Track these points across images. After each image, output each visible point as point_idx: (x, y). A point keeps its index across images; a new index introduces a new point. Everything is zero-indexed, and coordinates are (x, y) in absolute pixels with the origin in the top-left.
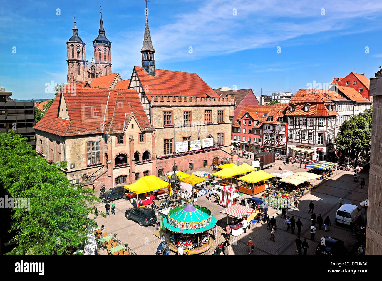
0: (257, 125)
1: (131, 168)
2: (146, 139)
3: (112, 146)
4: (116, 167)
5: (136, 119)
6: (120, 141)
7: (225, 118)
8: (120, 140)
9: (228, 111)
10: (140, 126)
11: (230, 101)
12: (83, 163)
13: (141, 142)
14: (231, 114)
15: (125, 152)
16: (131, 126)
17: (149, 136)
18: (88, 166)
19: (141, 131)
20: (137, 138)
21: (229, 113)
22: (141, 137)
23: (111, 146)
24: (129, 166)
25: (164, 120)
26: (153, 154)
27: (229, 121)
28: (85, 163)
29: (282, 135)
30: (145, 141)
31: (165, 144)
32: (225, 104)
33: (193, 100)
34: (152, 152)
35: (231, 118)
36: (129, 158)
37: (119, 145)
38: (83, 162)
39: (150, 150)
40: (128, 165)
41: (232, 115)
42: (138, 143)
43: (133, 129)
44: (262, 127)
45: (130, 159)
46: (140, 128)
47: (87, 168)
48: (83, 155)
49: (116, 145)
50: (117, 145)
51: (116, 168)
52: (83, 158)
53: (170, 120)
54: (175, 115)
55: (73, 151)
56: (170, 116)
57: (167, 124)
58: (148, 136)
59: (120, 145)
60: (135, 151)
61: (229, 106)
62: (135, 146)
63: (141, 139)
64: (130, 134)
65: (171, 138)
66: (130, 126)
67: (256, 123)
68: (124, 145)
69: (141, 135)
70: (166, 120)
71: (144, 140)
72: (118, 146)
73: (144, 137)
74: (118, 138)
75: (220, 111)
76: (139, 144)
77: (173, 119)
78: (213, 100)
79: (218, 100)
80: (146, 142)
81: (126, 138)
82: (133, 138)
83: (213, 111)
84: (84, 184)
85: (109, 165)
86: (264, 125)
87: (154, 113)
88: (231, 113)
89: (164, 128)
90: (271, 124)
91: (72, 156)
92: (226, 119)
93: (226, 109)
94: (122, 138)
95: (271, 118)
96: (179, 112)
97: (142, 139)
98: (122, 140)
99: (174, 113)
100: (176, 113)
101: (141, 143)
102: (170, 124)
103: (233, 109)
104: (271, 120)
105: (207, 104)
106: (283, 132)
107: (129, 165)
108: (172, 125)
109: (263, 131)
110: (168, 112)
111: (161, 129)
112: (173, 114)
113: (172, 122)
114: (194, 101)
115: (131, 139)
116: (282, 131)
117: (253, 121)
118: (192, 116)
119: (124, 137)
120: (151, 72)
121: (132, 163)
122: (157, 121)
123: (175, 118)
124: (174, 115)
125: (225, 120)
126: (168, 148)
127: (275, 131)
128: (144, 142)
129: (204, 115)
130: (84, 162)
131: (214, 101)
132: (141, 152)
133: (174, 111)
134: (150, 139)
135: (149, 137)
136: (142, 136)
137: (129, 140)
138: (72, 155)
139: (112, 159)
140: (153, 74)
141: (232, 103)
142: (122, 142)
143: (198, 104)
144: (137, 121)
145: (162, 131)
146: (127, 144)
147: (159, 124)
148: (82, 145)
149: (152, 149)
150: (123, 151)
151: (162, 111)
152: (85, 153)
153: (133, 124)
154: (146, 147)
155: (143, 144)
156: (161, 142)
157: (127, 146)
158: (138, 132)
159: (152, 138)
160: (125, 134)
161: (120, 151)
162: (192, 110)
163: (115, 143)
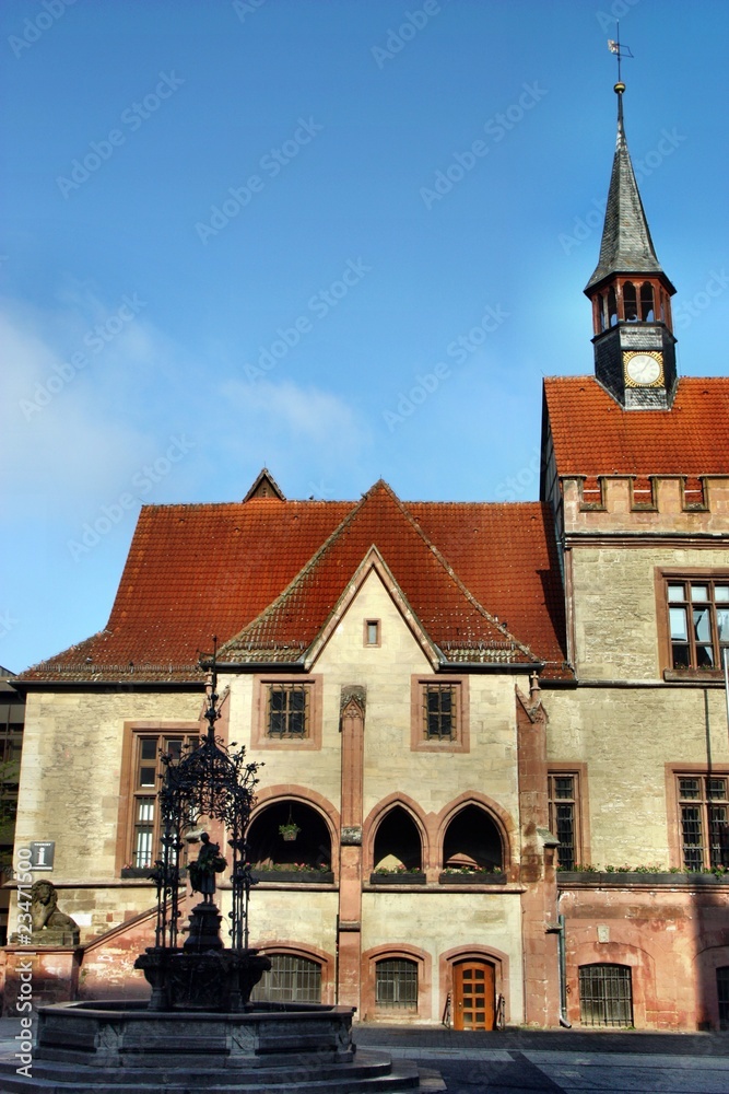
2: (473, 726)
5: (394, 590)
8: (288, 712)
10: (418, 631)
12: (100, 852)
13: (435, 742)
15: (316, 794)
17: (493, 703)
18: (125, 874)
19: (431, 664)
20: (400, 710)
22: (434, 707)
24: (334, 890)
26: (527, 833)
28: (113, 850)
30: (465, 734)
34: (516, 817)
36: (339, 832)
37: (277, 741)
38: (101, 843)
40: (329, 879)
42: (407, 743)
43: (372, 650)
46: (424, 643)
47: (120, 881)
48: (105, 805)
49: (255, 740)
50: (264, 741)
52: (107, 818)
55: (55, 772)
57: (702, 661)
58: (483, 703)
59: (286, 741)
62: (381, 761)
63: (432, 719)
64: (351, 681)
66: (350, 629)
68: (308, 748)
69: (431, 694)
71: (457, 732)
72: (268, 747)
73: (456, 709)
74: (276, 703)
80: (473, 743)
81: (327, 705)
82: (355, 702)
87: (585, 587)
89: (673, 687)
91: (47, 800)
94: (299, 701)
97: (438, 724)
98: (303, 717)
101: (433, 749)
107: (337, 884)
111: (636, 693)
115: (347, 706)
119: (309, 698)
121: (341, 864)
122: (609, 641)
128: (456, 744)
130: (107, 844)
132: (433, 806)
135: (493, 714)
136: (446, 706)
137: (337, 709)
138: (47, 791)
140: (652, 395)
142: (296, 725)
144: (399, 600)
145: (658, 707)
146: (331, 739)
147: (627, 662)
148: (105, 744)
149: (517, 799)
150: (300, 784)
151: (651, 573)
152: (118, 794)
153: (372, 617)
154: (473, 778)
155: (450, 755)
156: (650, 789)
157: (323, 751)
158: (413, 675)
159: (518, 722)
160: (321, 675)
161: (280, 781)
163: (249, 724)
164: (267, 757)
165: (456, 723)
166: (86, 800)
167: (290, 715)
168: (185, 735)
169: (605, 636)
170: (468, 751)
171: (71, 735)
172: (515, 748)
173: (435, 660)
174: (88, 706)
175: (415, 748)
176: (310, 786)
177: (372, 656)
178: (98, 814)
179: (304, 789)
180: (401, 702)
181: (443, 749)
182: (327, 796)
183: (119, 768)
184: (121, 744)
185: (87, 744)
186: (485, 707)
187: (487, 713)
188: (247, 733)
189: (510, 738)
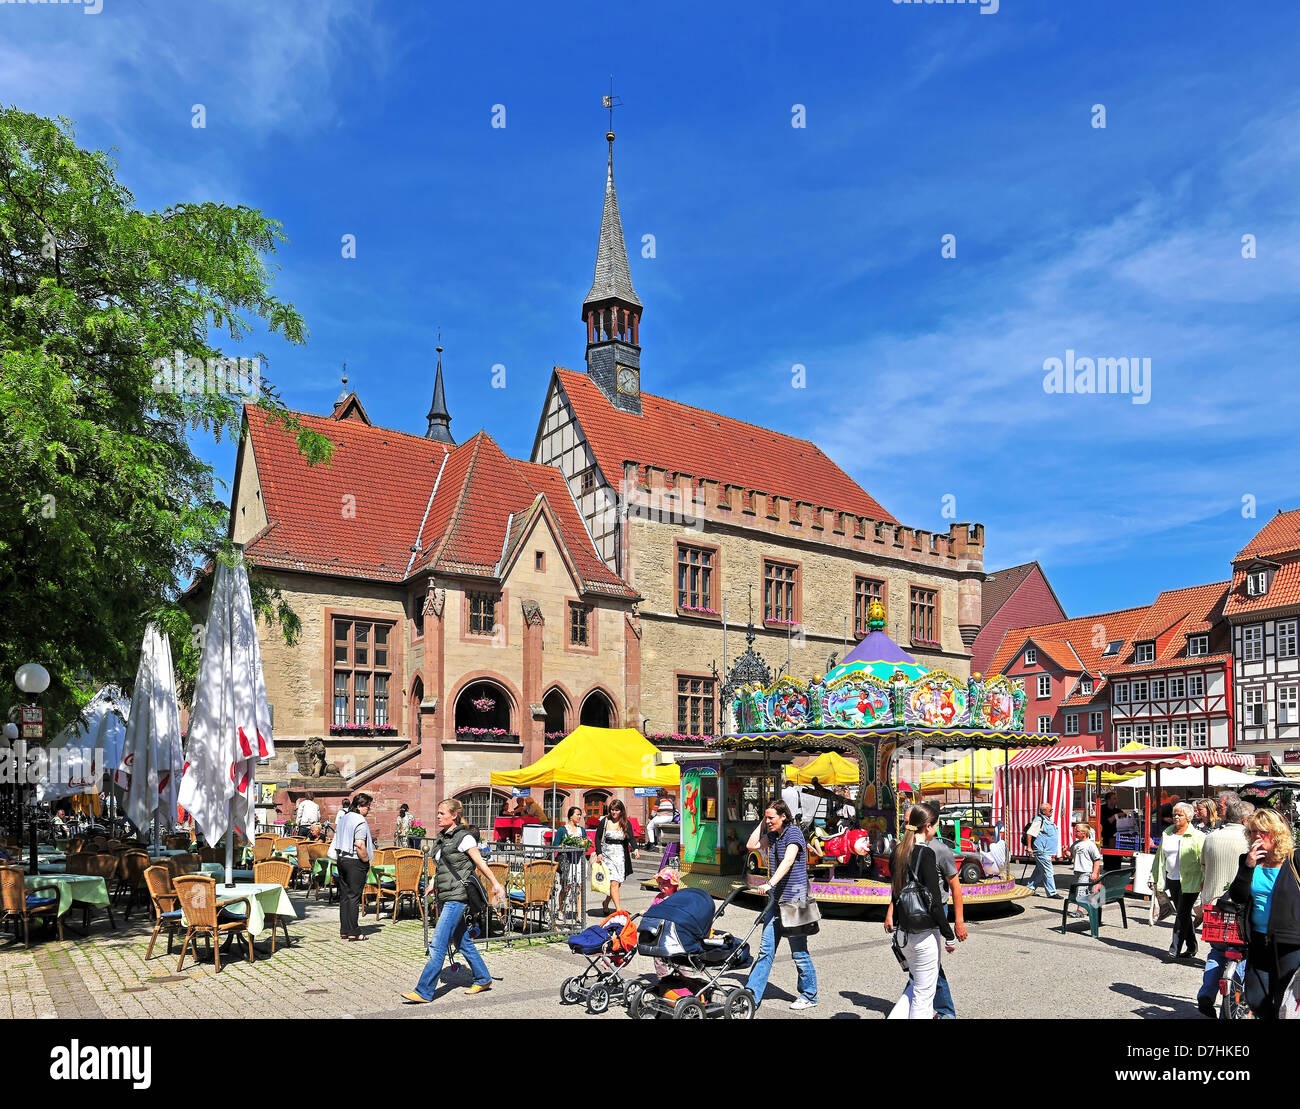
0: (1078, 691)
1: (528, 760)
2: (601, 637)
3: (446, 635)
4: (460, 737)
6: (482, 619)
7: (943, 628)
8: (483, 615)
9: (956, 600)
10: (572, 565)
11: (962, 556)
12: (311, 714)
13: (576, 647)
14: (967, 612)
15: (503, 678)
16: (534, 556)
17: (612, 622)
18: (331, 732)
19: (578, 590)
20: (557, 622)
21: (960, 608)
22: (575, 621)
23: (441, 631)
24: (520, 750)
25: (681, 586)
26: (631, 711)
27: (959, 648)
28: (321, 713)
29: (1209, 717)
30: (595, 644)
31: (682, 699)
32: (943, 563)
33: (806, 515)
34: (623, 701)
35: (968, 633)
36: (521, 707)
37: (475, 636)
39: (617, 690)
40: (516, 739)
41: (974, 618)
42: (562, 646)
43: (540, 574)
44: (1104, 697)
45: (526, 711)
46: (575, 574)
47: (329, 738)
49: (462, 634)
50: (468, 636)
51: (460, 743)
52: (315, 687)
53: (704, 590)
54: (725, 570)
56: (707, 571)
57: (693, 604)
58: (607, 622)
59: (482, 637)
60: (547, 682)
61: (960, 576)
62: (547, 658)
63: (575, 630)
64: (527, 597)
65: (709, 673)
66: (527, 558)
67: (1071, 683)
69: (575, 613)
70: (687, 587)
71: (590, 640)
72: (471, 640)
73: (589, 626)
74: (475, 607)
75: (922, 596)
76: (566, 650)
77: (718, 586)
78: (892, 533)
79: (911, 540)
80: (600, 650)
81: (510, 609)
82: (538, 613)
83: (891, 587)
84: (304, 783)
85: (427, 719)
86: (1113, 684)
87: (637, 544)
88: (968, 606)
89: (681, 620)
90: (1147, 674)
92: (946, 633)
93: (947, 587)
94: (490, 609)
95: (1149, 649)
96: (742, 559)
97: (579, 634)
98: (492, 619)
99: (723, 561)
100: (733, 564)
101: (577, 652)
102: (704, 605)
103: (979, 589)
104: (1149, 657)
105: (867, 547)
106: (1211, 702)
107: (521, 744)
108: (714, 615)
109: (1108, 713)
110: (696, 550)
111: (663, 623)
112: (717, 563)
113: (712, 602)
114: (812, 523)
115: (533, 616)
116: (1207, 698)
117: (1060, 674)
118: (799, 591)
119: (497, 606)
120: (625, 395)
121: (530, 729)
123: (725, 586)
124: (723, 570)
125: (942, 636)
126: (694, 719)
127: (1168, 702)
128: (589, 649)
129: (852, 598)
130: (317, 708)
131: (894, 542)
132: (576, 693)
133: (723, 552)
134: (618, 639)
135: (612, 630)
136: (583, 621)
137: (521, 620)
139: (441, 696)
140: (631, 402)
141: (975, 562)
142: (489, 625)
143: (827, 538)
144: (560, 540)
145: (671, 632)
147: (657, 599)
148: (310, 625)
149: (623, 688)
150: (494, 670)
151: (672, 541)
152: (323, 668)
153: (540, 549)
154: (600, 673)
155: (585, 656)
156: (665, 686)
157: (509, 648)
158: (566, 597)
159: (626, 637)
160: (507, 589)
161: (481, 667)
162: (801, 563)
163: (459, 620)
164: (471, 649)
165: (589, 634)
166: (297, 672)
167: (485, 618)
169: (646, 580)
170: (596, 654)
172: (623, 655)
173: (581, 588)
176: (501, 672)
177: (538, 578)
180: (558, 616)
181: (584, 652)
182: (513, 679)
183: (322, 645)
184: (323, 625)
186: (607, 624)
187: (608, 629)
188: (458, 629)
189: (621, 646)
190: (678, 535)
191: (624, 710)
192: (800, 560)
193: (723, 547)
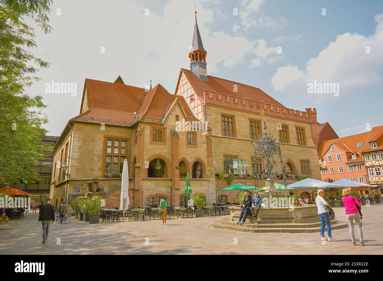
0: (351, 158)
1: (174, 184)
2: (198, 143)
3: (145, 142)
4: (149, 176)
5: (182, 109)
7: (307, 139)
9: (310, 131)
11: (310, 118)
12: (97, 170)
13: (189, 146)
14: (314, 134)
15: (165, 156)
16: (175, 117)
17: (202, 137)
18: (104, 176)
21: (312, 133)
23: (143, 141)
25: (223, 127)
26: (210, 167)
27: (313, 145)
28: (101, 170)
30: (196, 145)
34: (207, 163)
35: (315, 141)
36: (171, 165)
37: (155, 142)
38: (97, 168)
39: (205, 160)
41: (316, 136)
42: (185, 145)
45: (173, 168)
47: (103, 179)
48: (99, 157)
49: (150, 142)
50: (153, 142)
51: (149, 178)
52: (99, 161)
53: (231, 129)
55: (83, 147)
56: (232, 123)
57: (228, 134)
59: (158, 143)
60: (180, 157)
61: (311, 124)
62: (180, 149)
63: (189, 140)
64: (172, 129)
65: (234, 154)
66: (173, 118)
68: (163, 145)
70: (225, 128)
71: (195, 143)
72: (153, 144)
73: (194, 139)
79: (294, 113)
80: (198, 146)
81: (167, 134)
82: (177, 134)
83: (290, 127)
85: (137, 170)
86: (364, 155)
89: (224, 138)
91: (81, 155)
96: (243, 119)
99: (237, 120)
100: (239, 121)
105: (281, 115)
107: (171, 178)
108: (235, 136)
110: (228, 116)
111: (219, 139)
112: (235, 120)
113: (234, 132)
115: (175, 136)
118: (261, 129)
120: (203, 76)
121: (175, 174)
123: (237, 127)
124: (237, 123)
125: (307, 142)
129: (278, 131)
130: (99, 168)
131: (289, 113)
132: (191, 161)
134: (204, 143)
137: (171, 137)
138: (81, 153)
141: (314, 120)
142: (160, 139)
145: (221, 142)
146: (168, 143)
147: (216, 131)
148: (98, 140)
149: (207, 159)
150: (161, 154)
151: (220, 114)
152: (102, 155)
153: (177, 114)
154: (198, 154)
155: (194, 148)
156: (220, 159)
157: (167, 146)
159: (207, 142)
160: (166, 127)
161: (157, 152)
162: (261, 120)
163: (149, 137)
164: (154, 146)
165: (194, 141)
166: (93, 156)
167: (158, 136)
168: (121, 140)
169: (212, 126)
170: (197, 148)
171: (88, 137)
172: (206, 148)
174: (93, 130)
175: (187, 147)
178: (96, 160)
179: (163, 155)
180: (184, 136)
181: (193, 147)
182: (168, 157)
183: (102, 147)
184: (103, 141)
185: (93, 140)
186: (200, 138)
187: (201, 140)
188: (149, 140)
189: (205, 146)
190: (222, 112)
191: (207, 166)
192: (261, 119)
193: (236, 116)
